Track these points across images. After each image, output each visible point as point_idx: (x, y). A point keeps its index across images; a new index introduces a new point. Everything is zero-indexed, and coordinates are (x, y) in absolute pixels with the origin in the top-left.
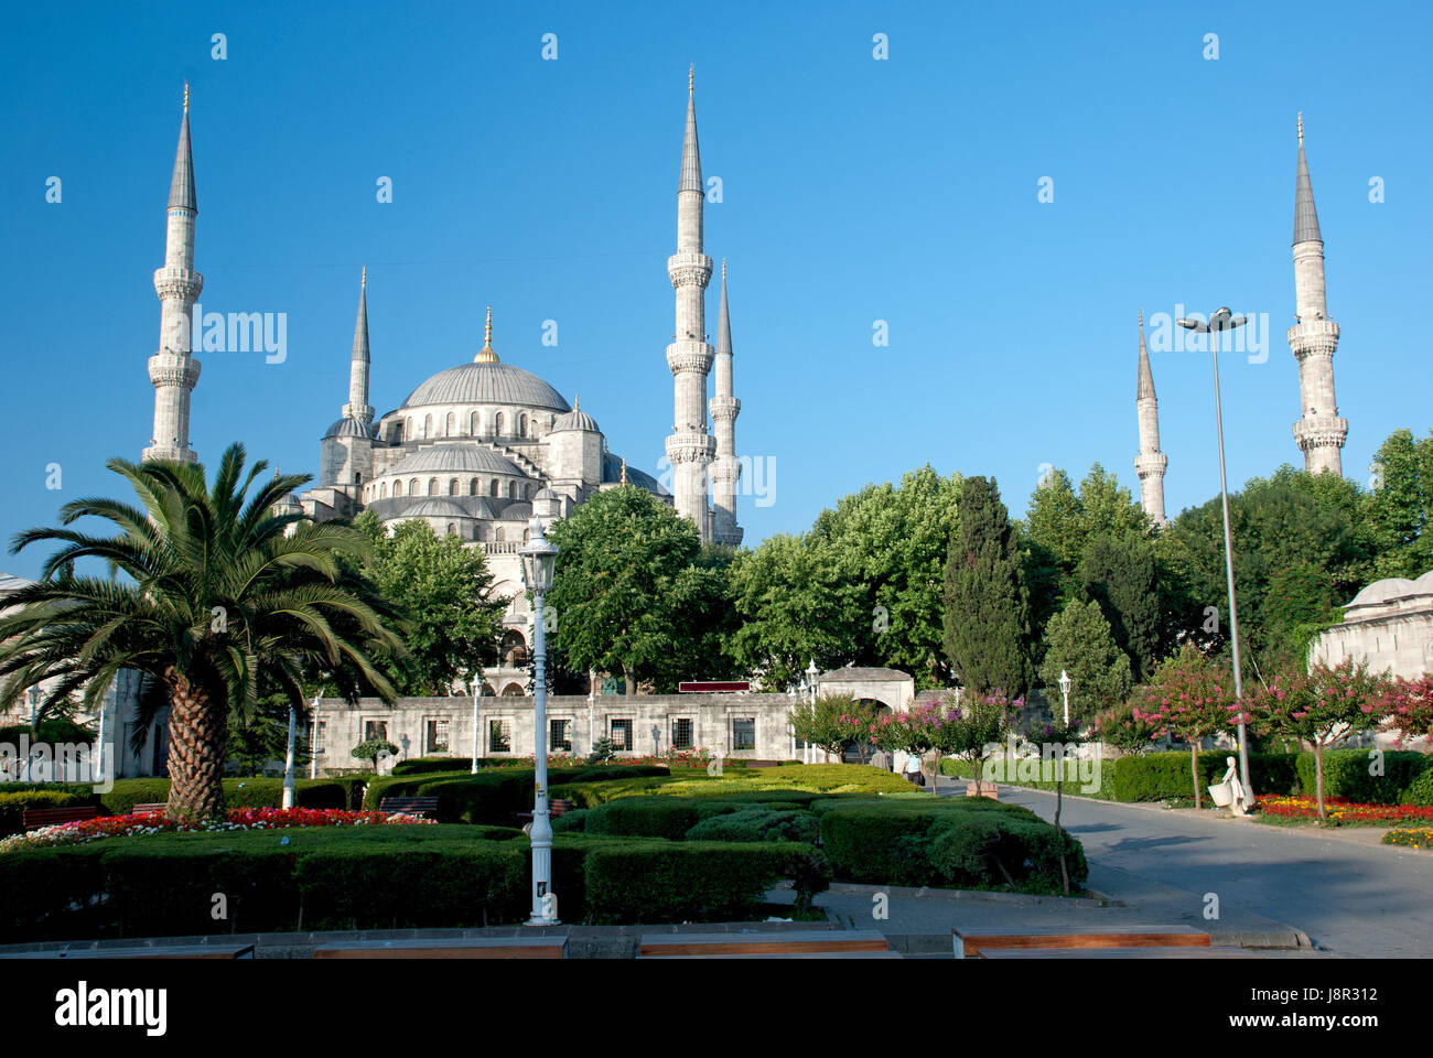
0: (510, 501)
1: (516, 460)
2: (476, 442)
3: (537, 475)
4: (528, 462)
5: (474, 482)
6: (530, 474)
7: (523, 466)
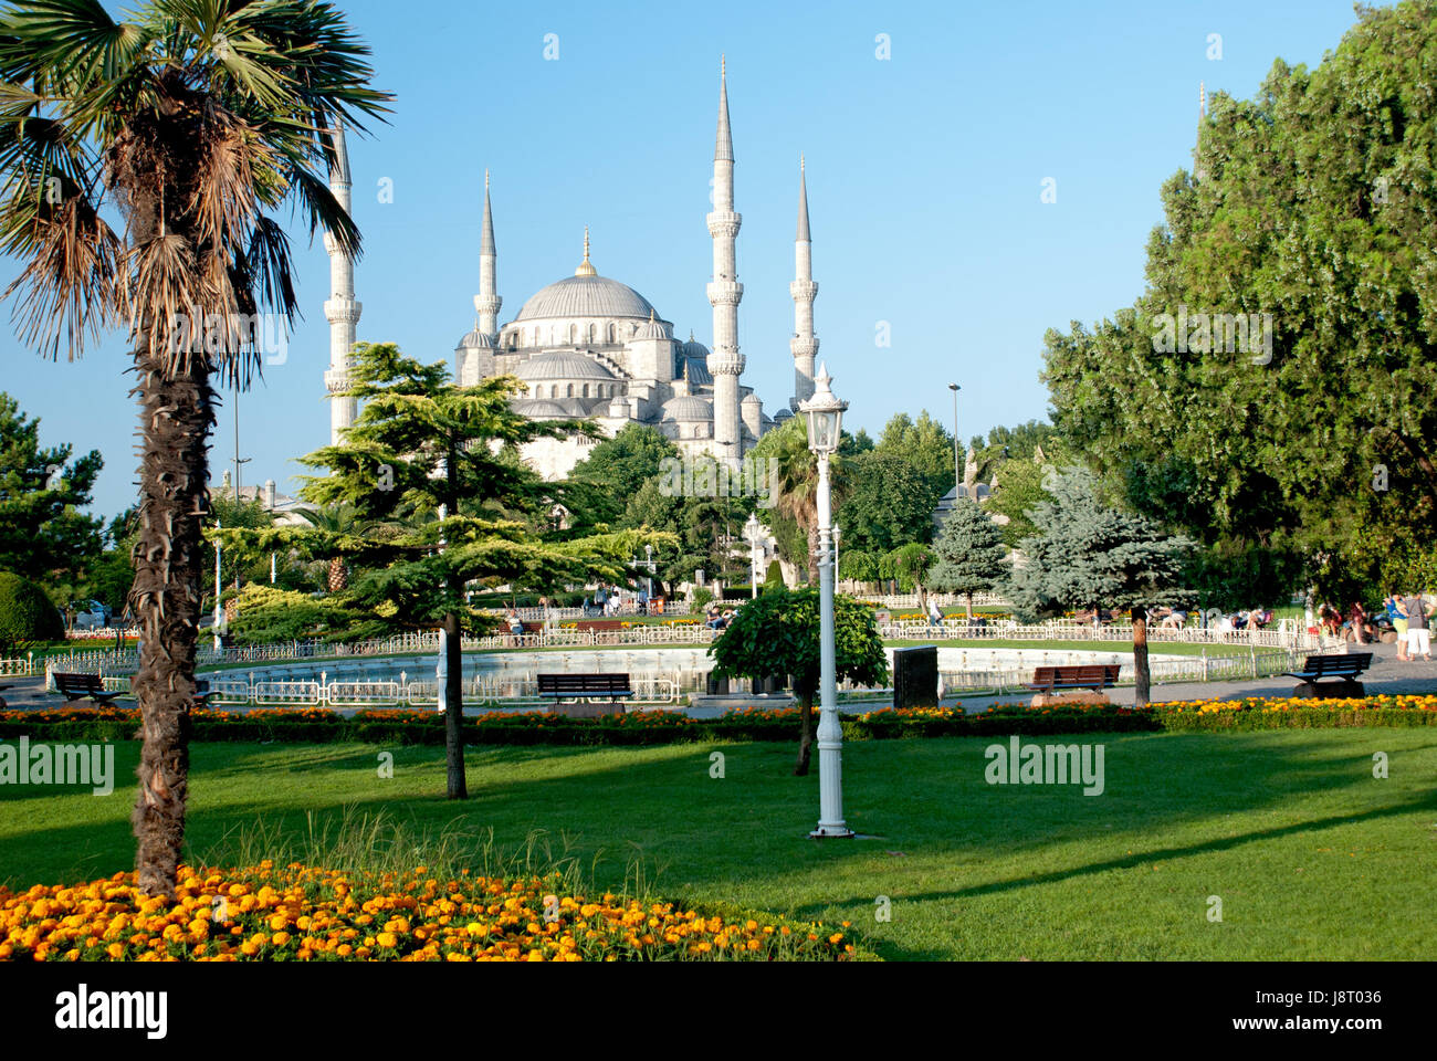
0: (599, 400)
1: (606, 364)
2: (574, 350)
3: (622, 375)
4: (615, 365)
5: (570, 386)
6: (617, 374)
7: (612, 369)
